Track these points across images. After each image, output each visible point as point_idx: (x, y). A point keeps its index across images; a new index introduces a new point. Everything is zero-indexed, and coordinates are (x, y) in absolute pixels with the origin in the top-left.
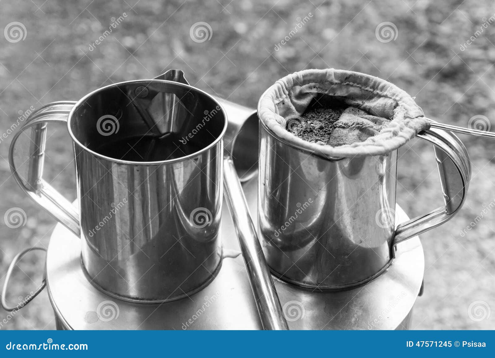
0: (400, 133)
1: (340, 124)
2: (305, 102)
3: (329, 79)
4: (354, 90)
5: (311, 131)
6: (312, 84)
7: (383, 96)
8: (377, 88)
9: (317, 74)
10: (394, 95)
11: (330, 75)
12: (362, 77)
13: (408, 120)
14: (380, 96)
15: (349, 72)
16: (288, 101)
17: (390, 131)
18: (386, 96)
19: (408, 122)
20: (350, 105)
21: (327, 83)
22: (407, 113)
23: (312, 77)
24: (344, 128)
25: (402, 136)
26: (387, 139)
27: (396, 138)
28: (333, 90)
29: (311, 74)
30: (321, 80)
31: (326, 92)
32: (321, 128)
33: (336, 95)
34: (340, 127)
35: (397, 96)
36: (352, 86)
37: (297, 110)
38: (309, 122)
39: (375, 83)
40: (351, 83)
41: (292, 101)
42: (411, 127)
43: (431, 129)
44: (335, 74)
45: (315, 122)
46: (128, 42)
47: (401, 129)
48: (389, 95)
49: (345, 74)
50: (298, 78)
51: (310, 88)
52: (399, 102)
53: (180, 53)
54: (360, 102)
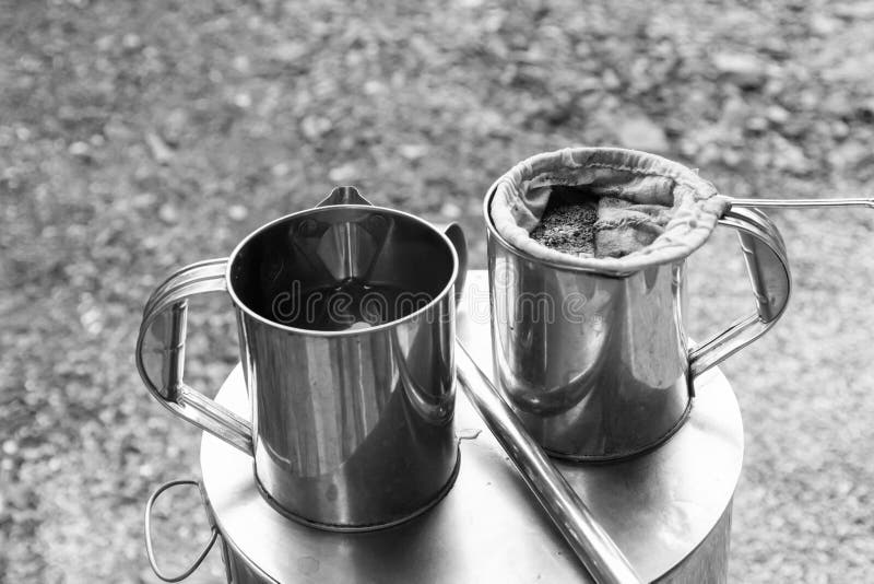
0: (699, 223)
1: (605, 224)
2: (541, 201)
3: (567, 164)
4: (602, 173)
5: (565, 241)
6: (544, 175)
7: (649, 175)
8: (636, 165)
9: (550, 160)
10: (664, 170)
11: (567, 158)
12: (611, 153)
13: (700, 202)
14: (643, 176)
15: (593, 149)
16: (520, 204)
17: (685, 223)
18: (653, 175)
19: (703, 206)
20: (603, 195)
21: (563, 170)
22: (696, 193)
23: (543, 165)
24: (610, 229)
25: (703, 227)
26: (685, 234)
27: (696, 230)
28: (574, 178)
29: (543, 161)
30: (555, 167)
31: (565, 183)
32: (576, 235)
33: (579, 184)
34: (604, 229)
35: (670, 171)
36: (599, 168)
37: (536, 216)
38: (556, 229)
39: (632, 158)
40: (598, 164)
41: (525, 204)
42: (709, 212)
43: (733, 210)
44: (573, 154)
45: (564, 227)
46: (79, 148)
47: (699, 217)
48: (658, 172)
49: (587, 152)
50: (526, 170)
51: (542, 180)
52: (677, 180)
53: (162, 153)
54: (615, 189)
